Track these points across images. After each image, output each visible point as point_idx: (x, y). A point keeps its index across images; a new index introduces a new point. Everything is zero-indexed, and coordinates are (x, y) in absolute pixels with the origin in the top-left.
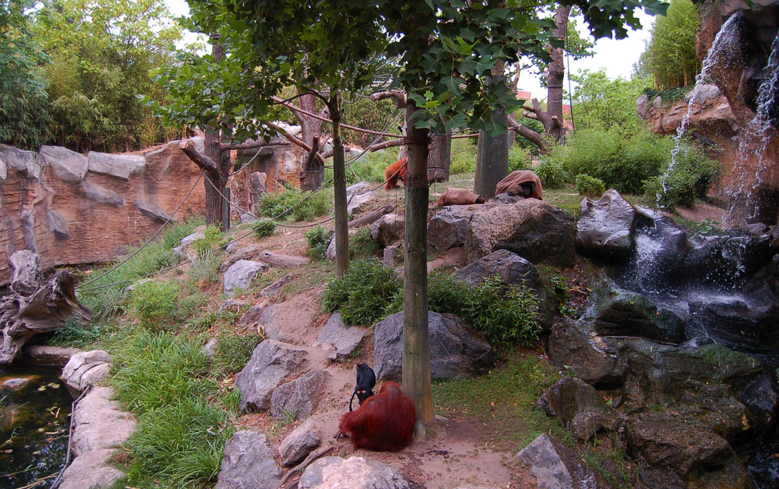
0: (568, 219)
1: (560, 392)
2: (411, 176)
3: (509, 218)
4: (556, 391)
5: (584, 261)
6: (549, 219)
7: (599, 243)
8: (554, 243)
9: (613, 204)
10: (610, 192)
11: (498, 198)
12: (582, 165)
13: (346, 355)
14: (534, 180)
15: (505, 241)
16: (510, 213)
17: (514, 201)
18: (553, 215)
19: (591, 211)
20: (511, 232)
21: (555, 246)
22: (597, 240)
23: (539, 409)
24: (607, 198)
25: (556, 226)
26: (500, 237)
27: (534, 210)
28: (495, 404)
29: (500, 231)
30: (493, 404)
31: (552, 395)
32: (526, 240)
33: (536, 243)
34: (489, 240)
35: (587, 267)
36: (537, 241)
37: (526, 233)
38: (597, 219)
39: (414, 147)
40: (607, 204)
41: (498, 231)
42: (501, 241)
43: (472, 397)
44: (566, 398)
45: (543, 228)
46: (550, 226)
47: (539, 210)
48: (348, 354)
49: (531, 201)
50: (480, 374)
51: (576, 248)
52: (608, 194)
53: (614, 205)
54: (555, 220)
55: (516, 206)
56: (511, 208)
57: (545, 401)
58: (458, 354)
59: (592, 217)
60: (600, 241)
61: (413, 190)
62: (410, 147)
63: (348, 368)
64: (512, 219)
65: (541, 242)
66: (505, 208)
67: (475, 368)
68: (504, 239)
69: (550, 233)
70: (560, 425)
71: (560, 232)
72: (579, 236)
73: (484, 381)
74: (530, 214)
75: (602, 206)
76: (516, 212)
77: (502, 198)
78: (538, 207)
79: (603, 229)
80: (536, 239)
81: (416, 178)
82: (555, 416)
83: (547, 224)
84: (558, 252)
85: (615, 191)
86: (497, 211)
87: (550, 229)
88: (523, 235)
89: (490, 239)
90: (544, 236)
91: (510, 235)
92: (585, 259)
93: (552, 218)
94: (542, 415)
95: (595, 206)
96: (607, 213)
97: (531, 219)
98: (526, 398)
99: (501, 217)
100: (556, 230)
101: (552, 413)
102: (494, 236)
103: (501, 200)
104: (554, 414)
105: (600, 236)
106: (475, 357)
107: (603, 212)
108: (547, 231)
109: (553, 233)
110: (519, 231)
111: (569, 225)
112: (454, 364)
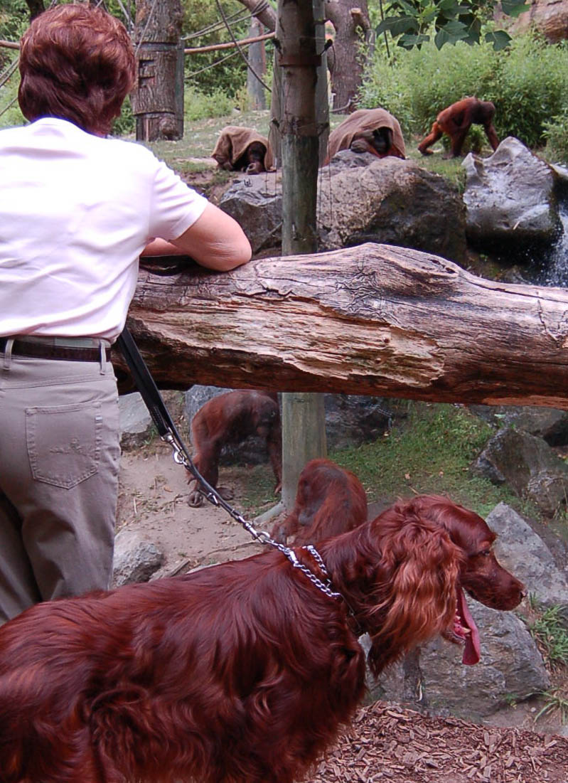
0: (452, 189)
1: (503, 449)
2: (293, 119)
3: (363, 192)
4: (499, 448)
5: (481, 260)
6: (425, 191)
7: (505, 228)
8: (434, 231)
9: (516, 162)
10: (508, 143)
11: (338, 159)
12: (435, 100)
13: (139, 434)
14: (391, 126)
15: (361, 230)
16: (364, 184)
17: (364, 163)
18: (429, 184)
19: (482, 176)
20: (369, 216)
21: (436, 236)
22: (500, 223)
23: (479, 476)
24: (506, 153)
25: (436, 202)
26: (353, 225)
27: (399, 177)
28: (410, 475)
29: (352, 213)
30: (407, 476)
31: (494, 454)
32: (393, 228)
33: (409, 232)
34: (336, 231)
35: (487, 268)
36: (410, 228)
37: (391, 215)
38: (494, 189)
39: (298, 72)
40: (506, 164)
41: (349, 214)
42: (355, 230)
43: (371, 471)
44: (512, 457)
45: (417, 206)
46: (426, 202)
47: (407, 176)
48: (143, 433)
49: (390, 161)
50: (372, 438)
51: (467, 238)
52: (507, 147)
53: (518, 165)
54: (432, 191)
55: (371, 171)
56: (362, 173)
57: (488, 462)
58: (335, 410)
59: (486, 186)
60: (507, 225)
61: (299, 141)
62: (292, 71)
63: (146, 456)
64: (367, 193)
65: (416, 230)
66: (354, 175)
67: (363, 429)
68: (359, 227)
69: (427, 213)
70: (513, 494)
71: (442, 213)
72: (471, 219)
73: (381, 448)
74: (394, 184)
75: (498, 165)
76: (372, 180)
77: (344, 158)
78: (405, 172)
79: (508, 204)
80: (409, 225)
81: (302, 121)
82: (504, 481)
83: (422, 199)
84: (441, 245)
85: (515, 141)
86: (344, 180)
87: (426, 208)
88: (387, 220)
89: (338, 228)
90: (419, 220)
91: (368, 220)
92: (482, 256)
93: (429, 188)
94: (484, 483)
95: (486, 167)
96: (511, 178)
97: (396, 192)
98: (456, 463)
99: (351, 190)
100: (435, 209)
101: (500, 479)
102: (343, 223)
103: (345, 162)
104: (503, 479)
105: (505, 216)
106: (363, 412)
107: (501, 176)
108: (423, 212)
109: (432, 215)
110: (381, 213)
111: (454, 201)
112: (333, 425)
